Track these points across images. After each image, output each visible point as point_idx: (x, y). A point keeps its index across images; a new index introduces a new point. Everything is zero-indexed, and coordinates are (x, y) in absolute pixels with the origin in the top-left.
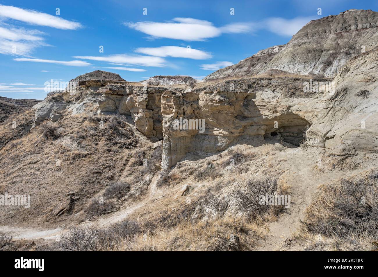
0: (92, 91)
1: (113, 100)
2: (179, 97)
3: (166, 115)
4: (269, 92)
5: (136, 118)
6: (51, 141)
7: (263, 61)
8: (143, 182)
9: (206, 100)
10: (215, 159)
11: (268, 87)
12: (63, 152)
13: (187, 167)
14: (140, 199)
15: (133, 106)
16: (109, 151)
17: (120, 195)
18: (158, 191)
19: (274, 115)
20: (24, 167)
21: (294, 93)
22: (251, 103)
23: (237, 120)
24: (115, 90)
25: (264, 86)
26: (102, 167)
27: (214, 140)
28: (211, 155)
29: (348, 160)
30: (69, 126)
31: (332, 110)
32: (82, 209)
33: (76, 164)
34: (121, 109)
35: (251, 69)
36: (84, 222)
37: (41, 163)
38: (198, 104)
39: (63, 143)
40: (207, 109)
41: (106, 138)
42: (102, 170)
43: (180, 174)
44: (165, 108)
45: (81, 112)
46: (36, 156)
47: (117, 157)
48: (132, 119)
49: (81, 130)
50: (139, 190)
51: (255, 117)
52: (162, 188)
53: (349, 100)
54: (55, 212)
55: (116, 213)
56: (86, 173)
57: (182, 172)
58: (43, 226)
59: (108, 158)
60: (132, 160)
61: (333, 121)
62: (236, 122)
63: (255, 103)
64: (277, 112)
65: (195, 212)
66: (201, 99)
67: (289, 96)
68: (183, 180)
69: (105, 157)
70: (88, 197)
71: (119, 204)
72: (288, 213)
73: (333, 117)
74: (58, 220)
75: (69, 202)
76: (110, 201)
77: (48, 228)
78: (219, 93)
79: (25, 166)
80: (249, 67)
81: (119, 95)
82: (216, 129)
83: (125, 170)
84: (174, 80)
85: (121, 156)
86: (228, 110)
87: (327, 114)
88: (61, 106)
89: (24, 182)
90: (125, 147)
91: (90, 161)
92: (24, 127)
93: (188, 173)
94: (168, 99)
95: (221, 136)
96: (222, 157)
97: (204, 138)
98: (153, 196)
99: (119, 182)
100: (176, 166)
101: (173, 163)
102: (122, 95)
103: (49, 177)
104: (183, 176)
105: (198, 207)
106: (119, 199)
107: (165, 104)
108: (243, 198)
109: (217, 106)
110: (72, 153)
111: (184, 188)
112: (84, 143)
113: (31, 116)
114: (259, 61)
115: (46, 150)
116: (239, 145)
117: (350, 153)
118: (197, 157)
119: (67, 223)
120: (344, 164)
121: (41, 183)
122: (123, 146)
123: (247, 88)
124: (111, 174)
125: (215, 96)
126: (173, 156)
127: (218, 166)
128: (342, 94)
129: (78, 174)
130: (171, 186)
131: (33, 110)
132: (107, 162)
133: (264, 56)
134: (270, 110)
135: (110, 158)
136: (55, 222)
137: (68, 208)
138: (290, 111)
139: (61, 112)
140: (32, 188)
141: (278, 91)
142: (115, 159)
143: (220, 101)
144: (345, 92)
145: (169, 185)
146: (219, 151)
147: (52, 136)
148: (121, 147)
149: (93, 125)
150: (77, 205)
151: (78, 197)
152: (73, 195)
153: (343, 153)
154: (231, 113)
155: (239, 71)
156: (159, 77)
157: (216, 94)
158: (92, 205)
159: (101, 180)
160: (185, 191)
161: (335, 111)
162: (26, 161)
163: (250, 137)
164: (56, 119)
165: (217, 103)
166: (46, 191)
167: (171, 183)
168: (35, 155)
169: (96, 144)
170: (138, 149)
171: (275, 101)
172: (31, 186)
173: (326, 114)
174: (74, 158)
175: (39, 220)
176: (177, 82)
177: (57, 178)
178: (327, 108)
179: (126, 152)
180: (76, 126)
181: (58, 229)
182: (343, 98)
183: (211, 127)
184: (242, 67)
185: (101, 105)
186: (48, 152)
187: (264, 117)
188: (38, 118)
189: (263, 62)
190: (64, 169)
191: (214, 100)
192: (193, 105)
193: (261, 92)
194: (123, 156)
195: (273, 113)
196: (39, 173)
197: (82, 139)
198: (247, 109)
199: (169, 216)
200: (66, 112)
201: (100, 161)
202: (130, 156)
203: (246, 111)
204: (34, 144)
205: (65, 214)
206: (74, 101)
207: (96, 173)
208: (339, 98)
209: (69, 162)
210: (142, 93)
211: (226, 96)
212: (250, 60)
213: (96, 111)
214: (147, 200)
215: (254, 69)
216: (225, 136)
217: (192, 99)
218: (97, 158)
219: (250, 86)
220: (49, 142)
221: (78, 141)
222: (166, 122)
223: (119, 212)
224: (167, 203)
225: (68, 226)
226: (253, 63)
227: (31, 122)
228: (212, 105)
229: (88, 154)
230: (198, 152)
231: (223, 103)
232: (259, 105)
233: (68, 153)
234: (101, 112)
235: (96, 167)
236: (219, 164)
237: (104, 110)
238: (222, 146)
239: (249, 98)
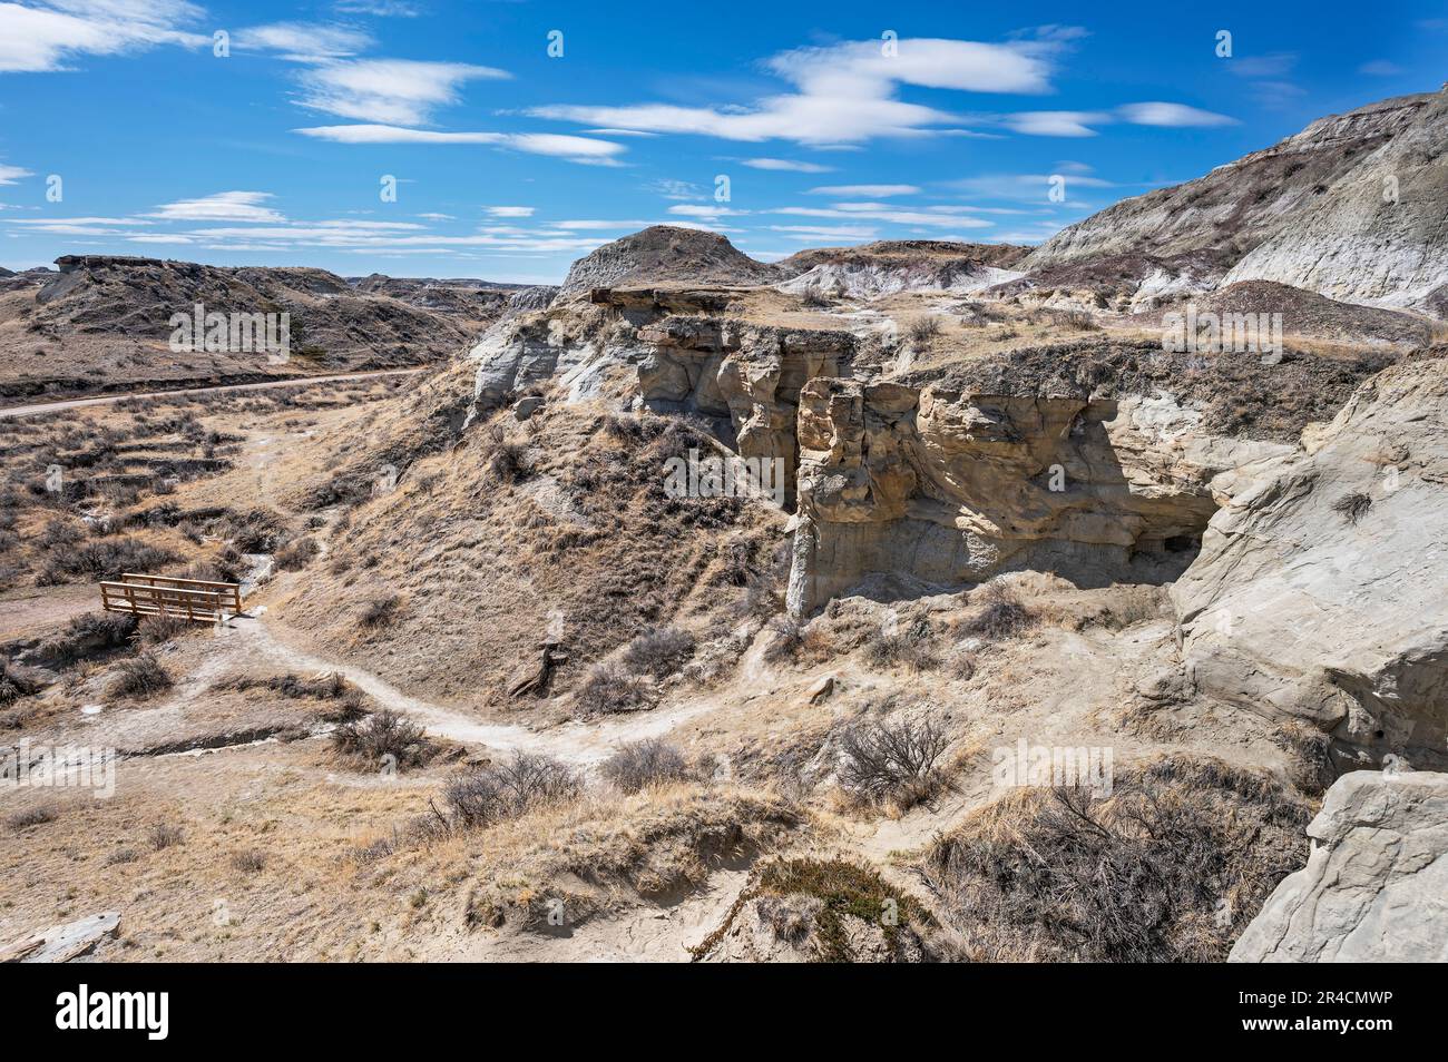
0: (626, 324)
1: (681, 364)
2: (853, 401)
3: (810, 453)
4: (1164, 401)
5: (744, 432)
6: (511, 487)
7: (1312, 175)
8: (727, 641)
9: (936, 418)
10: (946, 605)
11: (1167, 382)
12: (536, 526)
13: (854, 617)
14: (712, 687)
15: (737, 391)
16: (654, 530)
17: (663, 668)
18: (766, 673)
19: (1160, 489)
20: (448, 554)
21: (1248, 420)
22: (1095, 435)
23: (1036, 489)
24: (688, 335)
25: (1152, 379)
26: (629, 579)
27: (951, 546)
28: (939, 592)
29: (1162, 715)
30: (556, 443)
31: (1241, 542)
32: (568, 689)
33: (566, 561)
34: (702, 398)
35: (1252, 213)
36: (570, 724)
37: (486, 549)
38: (913, 423)
39: (538, 497)
40: (937, 446)
41: (651, 491)
42: (631, 586)
43: (833, 635)
44: (808, 431)
45: (591, 393)
46: (473, 526)
47: (674, 552)
48: (735, 430)
49: (584, 459)
50: (715, 662)
51: (1103, 483)
52: (777, 669)
53: (1304, 518)
54: (511, 686)
55: (645, 715)
56: (589, 591)
57: (838, 630)
58: (484, 715)
59: (648, 553)
60: (716, 566)
61: (1226, 581)
62: (1032, 495)
63: (1110, 436)
64: (1169, 480)
65: (817, 758)
66: (923, 411)
67: (1224, 428)
68: (837, 655)
69: (642, 549)
70: (587, 660)
71: (657, 693)
72: (931, 809)
73: (1235, 564)
74: (514, 706)
75: (540, 666)
76: (636, 679)
77: (494, 720)
78: (976, 400)
79: (449, 550)
80: (1242, 205)
81: (699, 349)
82: (964, 510)
83: (692, 595)
84: (903, 271)
85: (685, 550)
86: (1005, 454)
87: (1223, 552)
88: (544, 355)
89: (447, 594)
90: (702, 522)
91: (601, 557)
92: (448, 415)
93: (854, 636)
94: (820, 403)
95: (976, 534)
96: (967, 603)
97: (924, 533)
98: (749, 687)
99: (669, 628)
100: (828, 608)
101: (819, 599)
102: (707, 350)
103: (502, 589)
104: (839, 645)
105: (825, 747)
106: (660, 677)
107: (808, 419)
108: (857, 758)
109: (967, 441)
110: (556, 529)
111: (821, 684)
112: (589, 502)
113: (465, 383)
114: (1296, 175)
115: (498, 512)
116: (1030, 573)
117: (1177, 695)
118: (895, 591)
119: (533, 716)
120: (1148, 722)
121: (483, 603)
122: (696, 517)
123: (1090, 381)
124: (653, 602)
125: (963, 407)
126: (819, 579)
127: (943, 632)
128: (1290, 495)
129: (568, 591)
130: (799, 668)
131: (472, 362)
132: (645, 565)
133: (1324, 151)
134: (1152, 470)
135: (654, 552)
136: (509, 710)
137: (536, 681)
138: (1207, 487)
139: (541, 387)
140: (465, 615)
141: (1197, 403)
142: (666, 556)
143: (976, 428)
144: (1304, 489)
145: (796, 663)
146: (964, 582)
147: (514, 471)
148: (688, 522)
149: (617, 445)
150: (560, 677)
151: (563, 656)
152: (553, 647)
153: (1157, 693)
154: (1017, 466)
155: (1194, 220)
156: (851, 261)
157: (967, 401)
158: (594, 682)
159: (624, 614)
160: (820, 693)
161: (1247, 549)
162: (451, 538)
163: (1075, 548)
164: (526, 411)
165: (966, 432)
166: (494, 627)
167: (801, 657)
168: (472, 521)
169: (622, 508)
170: (735, 533)
171: (1169, 439)
172: (461, 607)
173: (1217, 554)
174: (562, 546)
175: (476, 697)
176: (915, 282)
177: (519, 594)
178: (1228, 535)
179: (703, 537)
180: (572, 446)
181: (514, 728)
182: (1290, 510)
183: (949, 500)
184: (1214, 203)
185: (646, 383)
186: (500, 517)
187: (1132, 489)
188: (484, 391)
189: (1311, 185)
190: (537, 573)
191: (959, 421)
192: (898, 426)
193: (1136, 399)
194: (691, 551)
195: (1161, 481)
196: (479, 574)
197: (584, 490)
198: (1079, 453)
199: (758, 754)
200: (552, 387)
201: (628, 559)
202: (710, 553)
203: (1076, 459)
204: (472, 488)
205: (530, 695)
206: (581, 338)
207: (613, 594)
208: (1275, 509)
209: (549, 554)
210: (766, 353)
211: (1002, 410)
212: (1255, 168)
213: (632, 399)
214: (730, 694)
215: (1261, 215)
216: (988, 538)
217: (894, 405)
218: (619, 550)
219: (1102, 375)
220: (505, 488)
221: (576, 494)
222: (808, 474)
223: (653, 715)
224: (770, 718)
225: (535, 726)
226: (1264, 184)
227: (465, 402)
228: (951, 435)
229: (598, 537)
230: (900, 574)
231: (986, 434)
232: (1120, 447)
233: (548, 529)
234: (646, 400)
235: (615, 578)
236: (948, 626)
237: (654, 395)
238: (975, 566)
239: (1093, 415)
